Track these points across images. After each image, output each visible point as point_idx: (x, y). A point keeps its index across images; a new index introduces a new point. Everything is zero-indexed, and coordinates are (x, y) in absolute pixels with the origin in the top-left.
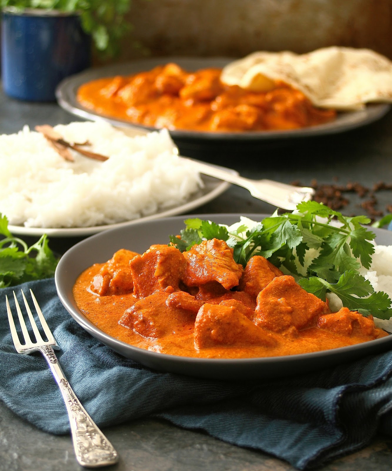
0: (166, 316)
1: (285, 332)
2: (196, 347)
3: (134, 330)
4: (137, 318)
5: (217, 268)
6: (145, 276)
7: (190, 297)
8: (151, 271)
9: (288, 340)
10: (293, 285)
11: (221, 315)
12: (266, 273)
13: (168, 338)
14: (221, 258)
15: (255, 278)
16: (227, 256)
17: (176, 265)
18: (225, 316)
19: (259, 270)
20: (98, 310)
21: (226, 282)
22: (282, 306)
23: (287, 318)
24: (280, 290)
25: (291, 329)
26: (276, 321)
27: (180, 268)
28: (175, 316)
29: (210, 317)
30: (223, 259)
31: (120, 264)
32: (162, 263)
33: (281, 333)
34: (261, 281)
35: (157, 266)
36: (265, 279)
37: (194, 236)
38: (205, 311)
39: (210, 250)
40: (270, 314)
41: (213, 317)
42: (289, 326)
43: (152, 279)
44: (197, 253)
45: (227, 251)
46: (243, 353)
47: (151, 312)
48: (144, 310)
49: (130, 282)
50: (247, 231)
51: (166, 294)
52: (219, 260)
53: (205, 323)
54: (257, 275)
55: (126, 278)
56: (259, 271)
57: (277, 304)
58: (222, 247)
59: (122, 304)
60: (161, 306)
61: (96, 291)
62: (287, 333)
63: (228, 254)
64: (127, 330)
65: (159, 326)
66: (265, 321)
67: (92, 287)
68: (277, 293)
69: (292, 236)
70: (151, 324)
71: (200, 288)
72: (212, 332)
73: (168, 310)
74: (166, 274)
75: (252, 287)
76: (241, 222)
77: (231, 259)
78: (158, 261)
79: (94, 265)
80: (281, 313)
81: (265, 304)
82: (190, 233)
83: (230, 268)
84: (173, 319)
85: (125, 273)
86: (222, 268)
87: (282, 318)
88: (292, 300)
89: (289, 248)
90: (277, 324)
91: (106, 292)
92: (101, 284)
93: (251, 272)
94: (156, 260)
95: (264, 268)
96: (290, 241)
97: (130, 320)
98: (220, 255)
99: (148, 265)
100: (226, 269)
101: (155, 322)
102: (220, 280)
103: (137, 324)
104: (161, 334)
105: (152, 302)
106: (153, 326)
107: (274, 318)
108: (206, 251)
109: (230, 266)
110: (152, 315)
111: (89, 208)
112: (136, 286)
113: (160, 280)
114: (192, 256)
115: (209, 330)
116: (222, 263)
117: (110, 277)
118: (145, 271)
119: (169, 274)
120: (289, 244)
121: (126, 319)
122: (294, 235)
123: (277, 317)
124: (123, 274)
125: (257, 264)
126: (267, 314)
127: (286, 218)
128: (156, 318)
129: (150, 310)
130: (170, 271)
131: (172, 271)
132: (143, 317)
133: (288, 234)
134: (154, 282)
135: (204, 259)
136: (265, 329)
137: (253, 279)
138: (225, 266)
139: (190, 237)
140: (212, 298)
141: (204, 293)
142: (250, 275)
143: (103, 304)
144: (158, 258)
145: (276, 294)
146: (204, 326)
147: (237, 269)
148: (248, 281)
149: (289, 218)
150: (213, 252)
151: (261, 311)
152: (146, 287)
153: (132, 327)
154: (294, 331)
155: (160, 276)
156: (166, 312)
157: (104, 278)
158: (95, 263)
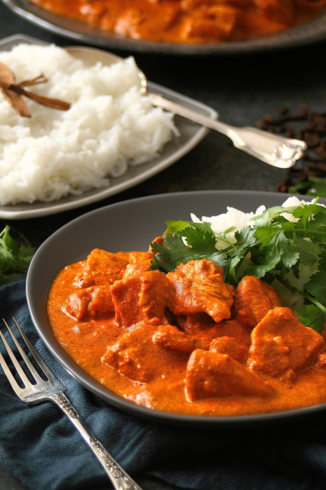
0: (154, 356)
1: (282, 377)
2: (188, 399)
3: (119, 371)
4: (122, 358)
5: (207, 298)
6: (128, 303)
7: (179, 335)
8: (135, 299)
9: (285, 387)
10: (290, 320)
11: (215, 365)
12: (259, 299)
13: (157, 385)
14: (210, 284)
15: (248, 305)
16: (217, 282)
17: (162, 292)
18: (219, 366)
19: (252, 295)
20: (78, 343)
21: (217, 315)
22: (278, 347)
23: (285, 360)
24: (276, 325)
25: (289, 373)
26: (273, 364)
27: (166, 295)
28: (163, 356)
29: (202, 366)
30: (213, 285)
31: (96, 273)
32: (146, 292)
33: (278, 378)
34: (254, 309)
35: (141, 295)
36: (258, 306)
37: (177, 242)
38: (197, 359)
39: (198, 273)
40: (267, 356)
41: (206, 366)
42: (286, 370)
43: (136, 307)
44: (183, 276)
45: (217, 276)
46: (239, 407)
47: (137, 352)
48: (130, 350)
49: (111, 305)
50: (236, 231)
51: (152, 327)
52: (208, 287)
53: (198, 372)
54: (250, 301)
55: (106, 300)
56: (252, 297)
57: (273, 344)
58: (210, 270)
59: (104, 335)
60: (147, 344)
61: (73, 314)
62: (285, 378)
63: (218, 279)
64: (112, 371)
65: (147, 369)
66: (261, 364)
67: (69, 309)
68: (273, 329)
69: (287, 251)
70: (139, 366)
71: (188, 317)
72: (206, 383)
73: (156, 350)
74: (151, 303)
75: (244, 316)
76: (228, 213)
77: (221, 284)
78: (143, 289)
79: (66, 268)
80: (278, 354)
81: (260, 344)
82: (173, 238)
83: (220, 297)
84: (161, 359)
85: (104, 294)
86: (212, 298)
87: (279, 361)
88: (289, 337)
89: (284, 265)
90: (273, 368)
91: (85, 317)
92: (78, 307)
93: (244, 299)
94: (140, 288)
95: (257, 293)
96: (285, 257)
97: (115, 359)
98: (209, 281)
99: (131, 292)
100: (216, 299)
101: (142, 364)
102: (211, 313)
103: (123, 366)
104: (149, 378)
105: (138, 339)
106: (140, 369)
107: (271, 361)
108: (194, 274)
109: (220, 294)
110: (139, 355)
111: (52, 177)
112: (118, 313)
113: (145, 310)
114: (178, 279)
115: (202, 380)
116: (212, 290)
117: (88, 299)
118: (127, 298)
119: (155, 302)
120: (284, 260)
121: (111, 358)
122: (289, 251)
123: (273, 359)
124: (102, 295)
125: (249, 288)
126: (262, 357)
127: (279, 229)
128: (143, 359)
129: (136, 350)
130: (156, 299)
131: (157, 299)
132: (130, 359)
133: (283, 249)
134: (138, 311)
135: (192, 285)
136: (261, 373)
137: (245, 306)
138: (215, 294)
139: (173, 243)
140: (202, 329)
141: (193, 323)
142: (242, 302)
143: (83, 333)
144: (143, 285)
145: (271, 330)
146: (196, 376)
147: (228, 296)
148: (241, 308)
149: (282, 228)
150: (202, 276)
151: (256, 353)
152: (129, 315)
153: (117, 367)
154: (292, 376)
155: (145, 305)
156: (153, 352)
157: (82, 301)
158: (67, 265)
